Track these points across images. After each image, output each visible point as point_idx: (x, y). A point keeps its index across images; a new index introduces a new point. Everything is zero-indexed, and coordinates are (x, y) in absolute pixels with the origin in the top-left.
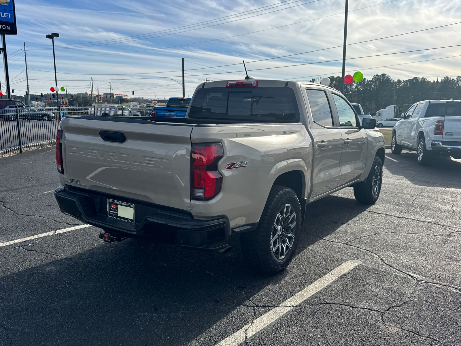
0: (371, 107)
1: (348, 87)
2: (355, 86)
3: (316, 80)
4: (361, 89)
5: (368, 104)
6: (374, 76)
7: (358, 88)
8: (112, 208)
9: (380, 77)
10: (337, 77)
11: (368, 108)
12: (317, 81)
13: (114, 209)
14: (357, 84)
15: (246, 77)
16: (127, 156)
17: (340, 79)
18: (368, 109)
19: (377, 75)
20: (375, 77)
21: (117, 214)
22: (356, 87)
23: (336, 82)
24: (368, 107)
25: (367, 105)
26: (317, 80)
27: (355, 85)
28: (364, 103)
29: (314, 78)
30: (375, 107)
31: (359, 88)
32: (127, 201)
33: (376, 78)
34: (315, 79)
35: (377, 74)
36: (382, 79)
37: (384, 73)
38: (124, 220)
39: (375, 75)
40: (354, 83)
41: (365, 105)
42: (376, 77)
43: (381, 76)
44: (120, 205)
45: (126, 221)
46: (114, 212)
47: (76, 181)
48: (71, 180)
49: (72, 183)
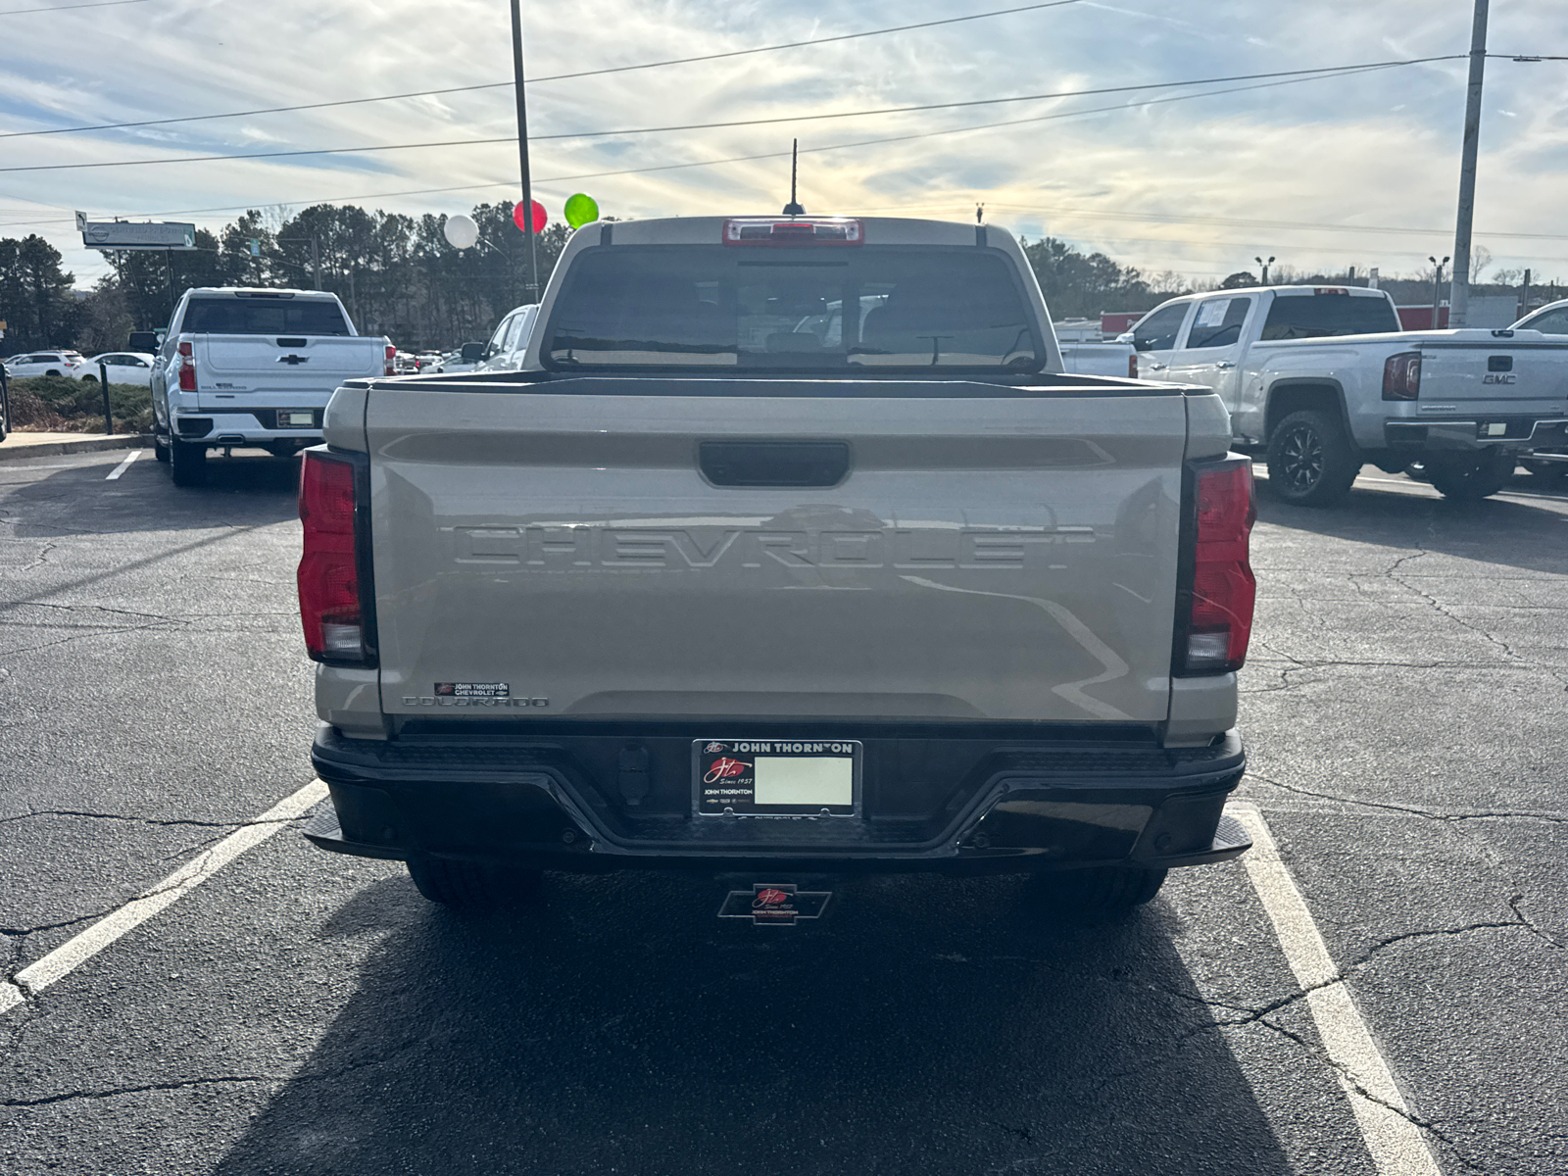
0: (478, 320)
1: (389, 245)
2: (413, 242)
3: (262, 214)
4: (436, 252)
5: (466, 308)
6: (475, 210)
7: (425, 252)
8: (721, 777)
9: (497, 213)
10: (345, 208)
11: (469, 322)
12: (270, 219)
13: (727, 778)
14: (419, 235)
15: (787, 206)
17: (354, 215)
18: (470, 326)
19: (485, 206)
20: (478, 211)
21: (752, 796)
22: (418, 247)
23: (343, 227)
24: (470, 319)
25: (463, 311)
26: (269, 214)
27: (414, 238)
28: (453, 306)
29: (254, 210)
30: (493, 317)
31: (427, 249)
33: (484, 215)
34: (259, 213)
35: (485, 202)
36: (502, 219)
37: (508, 201)
38: (796, 817)
39: (479, 206)
40: (407, 233)
41: (459, 309)
42: (482, 213)
43: (497, 208)
44: (773, 753)
45: (812, 817)
46: (733, 792)
47: (479, 687)
48: (443, 688)
49: (448, 700)
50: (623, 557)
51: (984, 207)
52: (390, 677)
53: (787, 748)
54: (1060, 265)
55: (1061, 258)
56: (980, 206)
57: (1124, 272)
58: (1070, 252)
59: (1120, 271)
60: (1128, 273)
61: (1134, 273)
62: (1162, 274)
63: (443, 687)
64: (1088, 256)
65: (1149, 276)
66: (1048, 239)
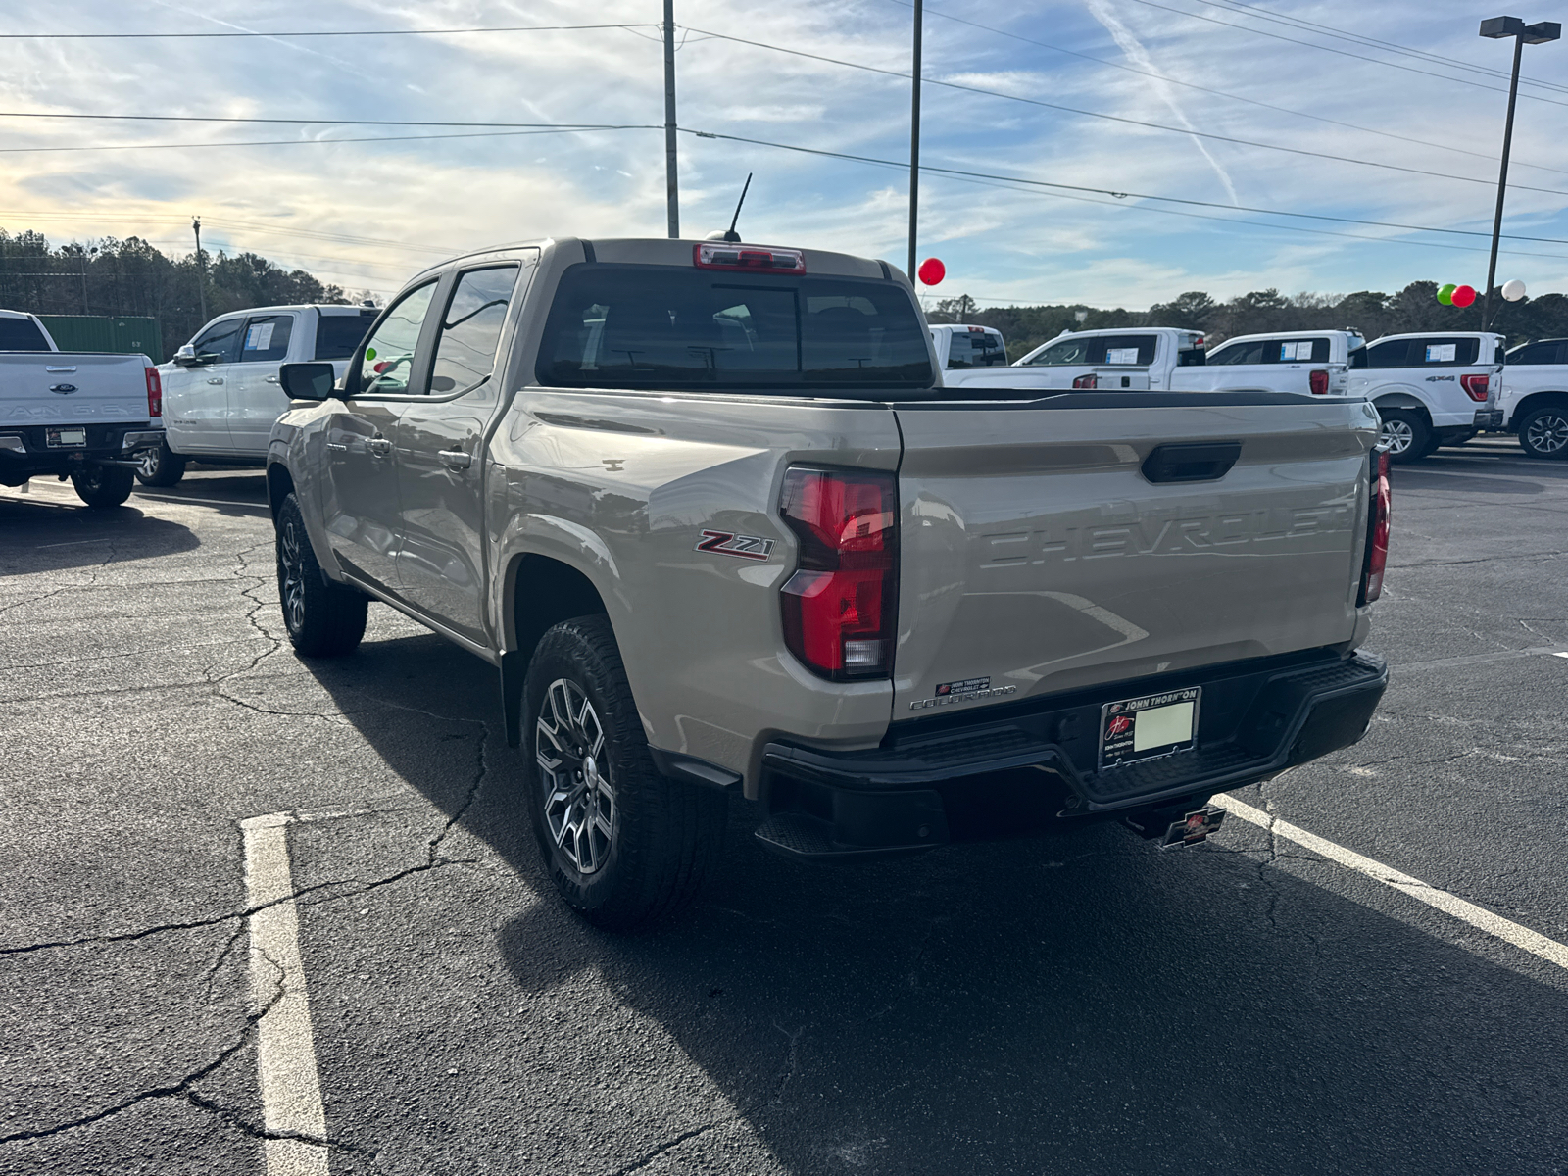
8: (1115, 734)
13: (1119, 734)
15: (730, 232)
16: (1239, 520)
21: (1133, 745)
32: (1158, 687)
38: (1159, 756)
44: (1150, 706)
45: (1168, 754)
46: (1122, 744)
47: (969, 683)
48: (943, 689)
49: (945, 699)
50: (1099, 550)
51: (199, 220)
52: (902, 685)
53: (1158, 700)
54: (262, 279)
55: (264, 274)
56: (196, 218)
57: (327, 289)
58: (271, 268)
59: (323, 289)
60: (330, 290)
61: (336, 291)
62: (360, 292)
63: (943, 687)
64: (289, 273)
65: (349, 295)
66: (248, 254)
